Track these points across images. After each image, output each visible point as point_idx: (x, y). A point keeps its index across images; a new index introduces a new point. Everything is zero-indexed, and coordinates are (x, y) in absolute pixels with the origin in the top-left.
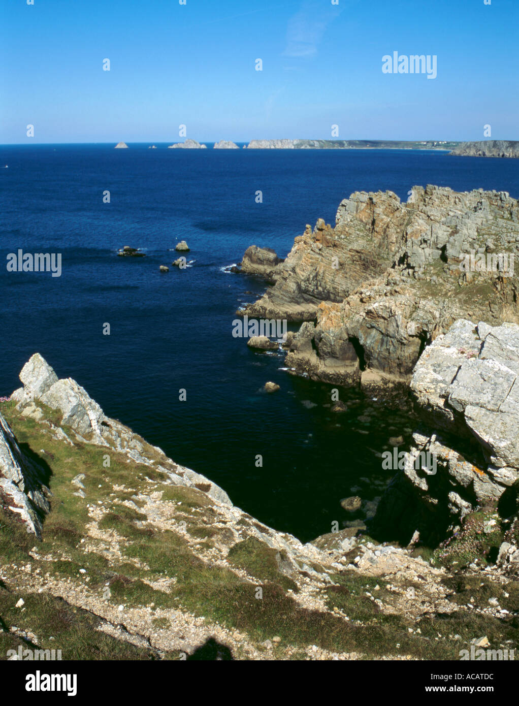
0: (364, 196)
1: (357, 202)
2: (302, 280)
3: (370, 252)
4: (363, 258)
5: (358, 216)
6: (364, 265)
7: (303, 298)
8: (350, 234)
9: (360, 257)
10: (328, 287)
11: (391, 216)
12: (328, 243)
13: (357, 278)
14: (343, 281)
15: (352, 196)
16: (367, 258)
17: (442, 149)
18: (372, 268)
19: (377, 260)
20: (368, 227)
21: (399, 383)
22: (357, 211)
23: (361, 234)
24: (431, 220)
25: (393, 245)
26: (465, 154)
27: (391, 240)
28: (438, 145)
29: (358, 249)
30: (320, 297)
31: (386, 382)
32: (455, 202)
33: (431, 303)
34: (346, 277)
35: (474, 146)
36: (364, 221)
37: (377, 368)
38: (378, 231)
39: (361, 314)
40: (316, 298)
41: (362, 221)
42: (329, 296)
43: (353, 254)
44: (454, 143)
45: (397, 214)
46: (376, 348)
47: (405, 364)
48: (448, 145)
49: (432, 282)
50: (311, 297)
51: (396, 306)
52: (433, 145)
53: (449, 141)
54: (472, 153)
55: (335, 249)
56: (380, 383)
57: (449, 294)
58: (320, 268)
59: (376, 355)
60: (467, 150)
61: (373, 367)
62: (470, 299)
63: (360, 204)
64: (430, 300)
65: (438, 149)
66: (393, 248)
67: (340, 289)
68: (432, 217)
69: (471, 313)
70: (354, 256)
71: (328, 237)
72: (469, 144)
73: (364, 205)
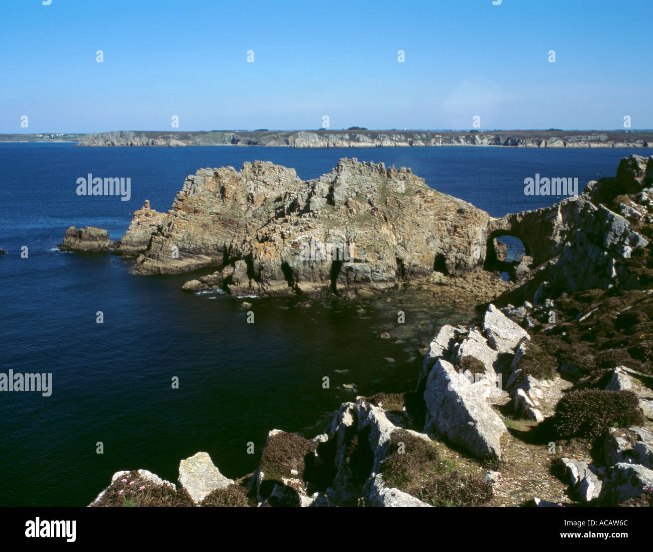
0: (210, 172)
1: (204, 176)
2: (179, 241)
3: (227, 213)
4: (222, 218)
5: (206, 188)
6: (223, 223)
7: (183, 255)
8: (205, 201)
9: (219, 218)
10: (198, 244)
11: (236, 184)
12: (189, 210)
13: (222, 234)
14: (211, 238)
15: (198, 172)
16: (225, 218)
17: (61, 141)
18: (230, 225)
19: (234, 219)
20: (218, 195)
21: (323, 287)
22: (205, 184)
23: (214, 201)
24: (268, 185)
25: (242, 206)
26: (94, 145)
27: (240, 203)
28: (56, 137)
29: (218, 211)
30: (195, 252)
31: (316, 288)
32: (279, 172)
33: (338, 230)
34: (212, 234)
35: (102, 136)
36: (212, 190)
37: (305, 281)
38: (228, 196)
39: (288, 246)
40: (192, 253)
41: (210, 191)
42: (201, 250)
43: (213, 216)
44: (73, 134)
45: (240, 183)
46: (301, 267)
47: (325, 273)
48: (65, 137)
49: (331, 218)
50: (188, 254)
51: (315, 236)
52: (51, 138)
53: (66, 133)
54: (101, 143)
55: (197, 214)
56: (313, 289)
57: (347, 223)
58: (190, 230)
59: (302, 273)
60: (96, 141)
61: (300, 281)
62: (362, 224)
63: (207, 178)
64: (336, 229)
65: (56, 141)
66: (243, 209)
67: (209, 243)
68: (268, 183)
69: (367, 232)
70: (214, 217)
71: (189, 206)
72: (96, 135)
73: (211, 178)
